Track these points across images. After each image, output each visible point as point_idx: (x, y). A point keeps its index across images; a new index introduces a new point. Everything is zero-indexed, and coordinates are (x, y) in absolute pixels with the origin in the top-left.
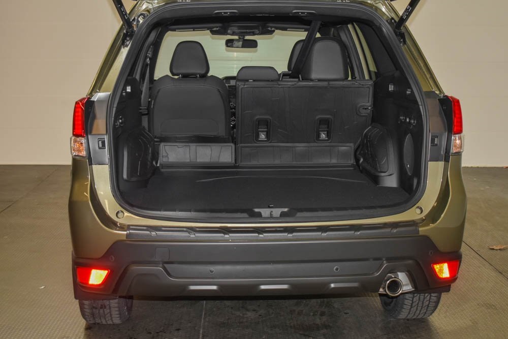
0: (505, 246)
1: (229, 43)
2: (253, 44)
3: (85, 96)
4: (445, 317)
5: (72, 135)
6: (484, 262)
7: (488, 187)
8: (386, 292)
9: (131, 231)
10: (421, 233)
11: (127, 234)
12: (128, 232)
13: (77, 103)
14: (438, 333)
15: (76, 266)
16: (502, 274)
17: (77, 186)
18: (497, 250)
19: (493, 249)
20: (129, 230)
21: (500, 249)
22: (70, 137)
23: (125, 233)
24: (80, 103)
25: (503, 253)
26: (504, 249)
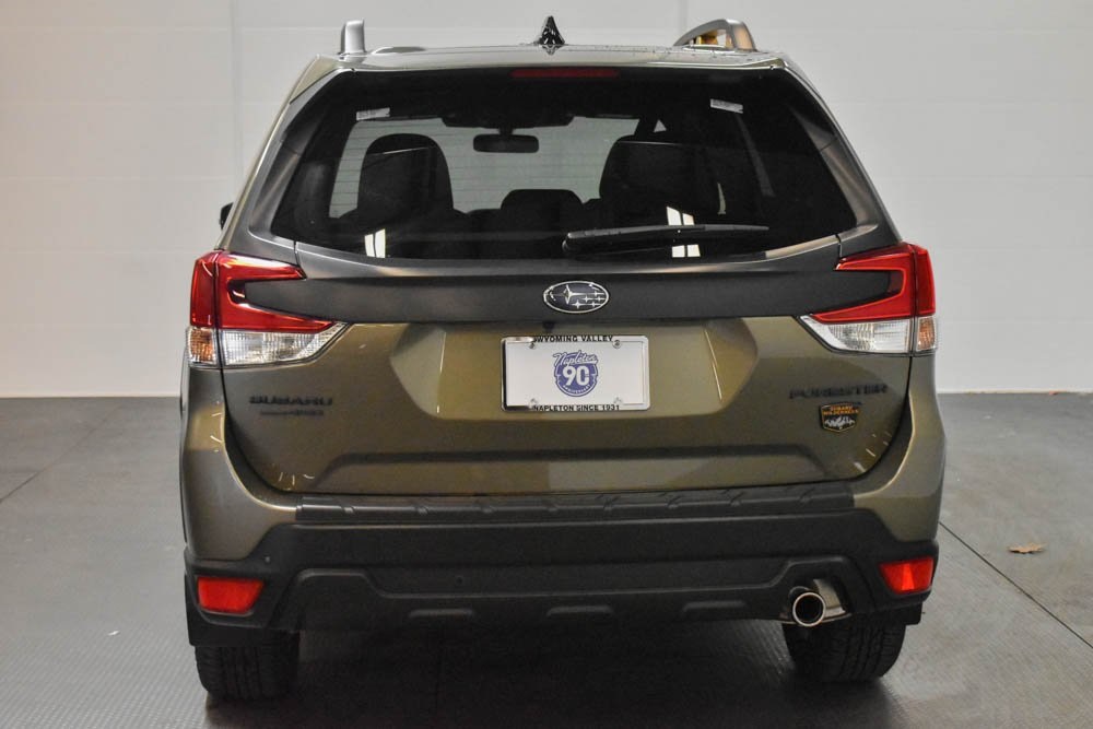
0: (1040, 546)
1: (482, 144)
2: (530, 145)
3: (212, 250)
4: (915, 678)
5: (188, 323)
6: (998, 576)
8: (795, 621)
9: (305, 506)
10: (857, 505)
11: (298, 512)
12: (299, 507)
13: (198, 265)
14: (899, 706)
15: (196, 577)
16: (1031, 598)
17: (197, 421)
18: (1024, 553)
19: (1017, 552)
20: (301, 504)
21: (1031, 552)
22: (185, 328)
23: (293, 509)
24: (204, 263)
25: (1036, 559)
26: (1038, 552)
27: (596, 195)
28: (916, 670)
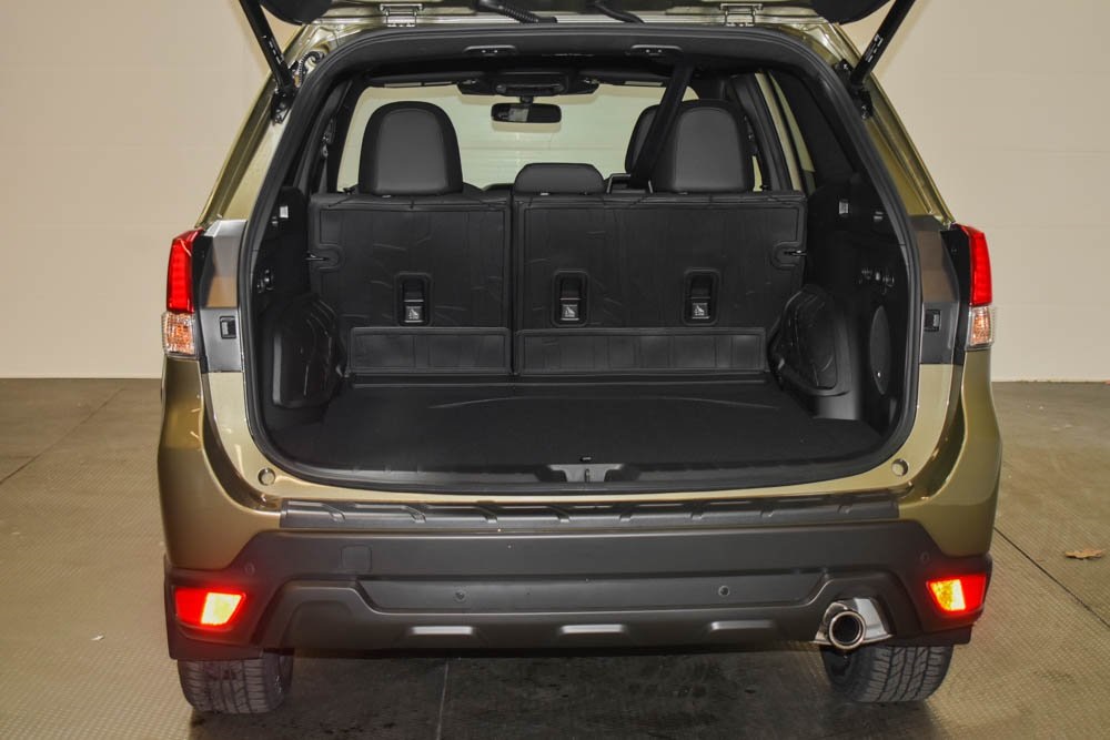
0: (1098, 551)
1: (500, 113)
2: (552, 115)
3: (192, 228)
4: (962, 699)
5: (165, 309)
6: (1054, 586)
7: (1068, 426)
8: (830, 641)
9: (290, 511)
10: (902, 516)
11: (282, 518)
12: (284, 513)
13: (176, 242)
14: (945, 732)
15: (173, 587)
16: (1090, 609)
17: (175, 416)
18: (1081, 559)
19: (1074, 557)
20: (286, 509)
21: (1088, 558)
22: (161, 313)
23: (278, 514)
24: (183, 242)
25: (1095, 566)
26: (1097, 558)
27: (621, 169)
28: (964, 691)
